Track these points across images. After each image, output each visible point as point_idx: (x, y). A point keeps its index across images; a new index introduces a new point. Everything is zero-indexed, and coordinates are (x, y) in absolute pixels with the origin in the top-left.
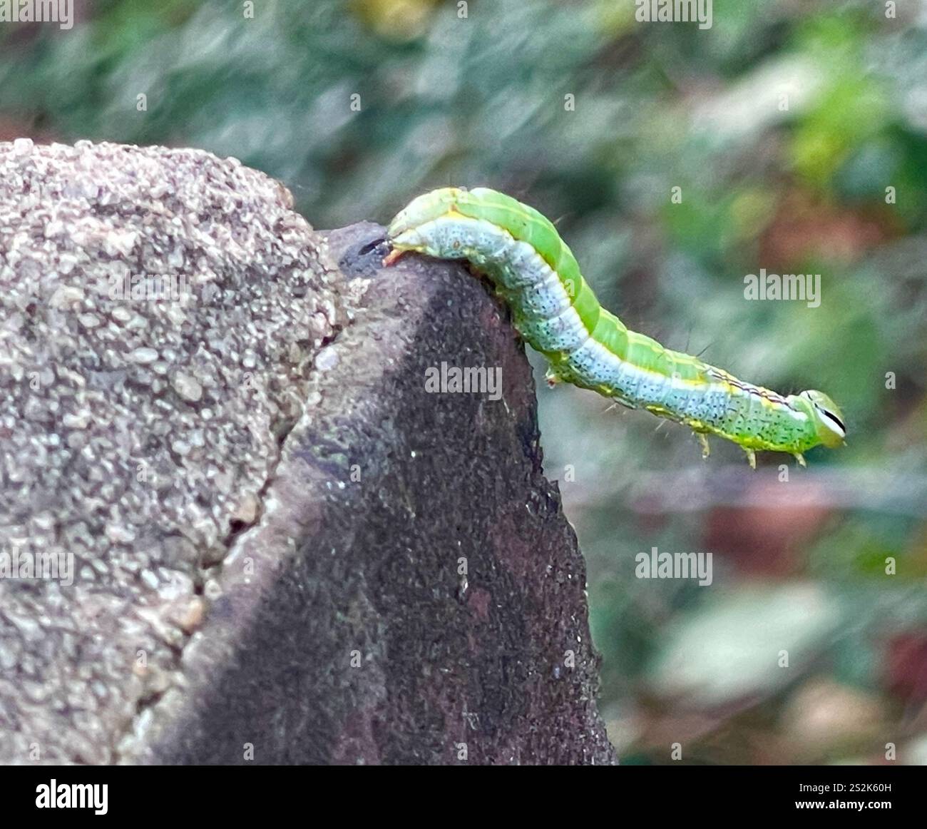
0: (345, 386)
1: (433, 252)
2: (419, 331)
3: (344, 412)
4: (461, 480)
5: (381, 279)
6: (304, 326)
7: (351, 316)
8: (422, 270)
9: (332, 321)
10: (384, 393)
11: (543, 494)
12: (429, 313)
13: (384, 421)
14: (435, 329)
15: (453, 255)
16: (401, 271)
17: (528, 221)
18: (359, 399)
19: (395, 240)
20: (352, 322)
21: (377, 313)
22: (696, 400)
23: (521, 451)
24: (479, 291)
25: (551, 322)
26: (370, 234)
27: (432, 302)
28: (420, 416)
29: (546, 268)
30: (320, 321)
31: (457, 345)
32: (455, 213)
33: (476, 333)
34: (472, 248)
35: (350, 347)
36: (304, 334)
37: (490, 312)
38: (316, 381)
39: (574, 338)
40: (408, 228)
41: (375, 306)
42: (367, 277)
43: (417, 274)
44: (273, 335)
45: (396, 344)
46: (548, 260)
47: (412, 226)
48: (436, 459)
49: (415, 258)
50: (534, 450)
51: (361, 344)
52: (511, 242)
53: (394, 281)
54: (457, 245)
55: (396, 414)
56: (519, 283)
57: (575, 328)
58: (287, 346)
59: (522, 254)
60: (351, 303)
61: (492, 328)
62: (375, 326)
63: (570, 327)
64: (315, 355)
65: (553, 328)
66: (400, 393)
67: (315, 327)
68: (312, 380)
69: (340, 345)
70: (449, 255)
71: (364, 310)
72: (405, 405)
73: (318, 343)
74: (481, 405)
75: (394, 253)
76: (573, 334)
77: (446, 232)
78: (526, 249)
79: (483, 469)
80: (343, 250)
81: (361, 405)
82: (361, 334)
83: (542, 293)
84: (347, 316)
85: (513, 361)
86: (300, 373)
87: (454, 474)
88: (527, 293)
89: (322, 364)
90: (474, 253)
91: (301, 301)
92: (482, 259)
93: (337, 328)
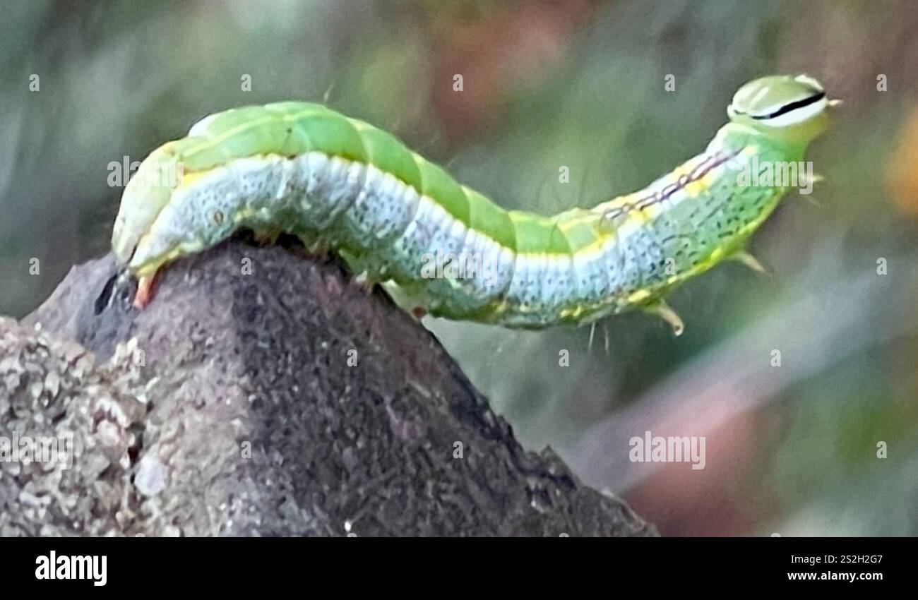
0: (198, 494)
1: (193, 246)
2: (246, 363)
3: (223, 528)
4: (428, 522)
5: (149, 326)
6: (91, 451)
7: (143, 399)
8: (194, 280)
9: (124, 421)
10: (256, 470)
11: (544, 475)
12: (242, 328)
13: (282, 507)
14: (266, 345)
15: (223, 233)
16: (168, 299)
17: (291, 123)
18: (230, 499)
19: (134, 263)
20: (150, 407)
21: (172, 375)
22: (615, 265)
23: (478, 437)
24: (285, 261)
25: (407, 234)
26: (93, 281)
27: (236, 312)
28: (323, 471)
29: (356, 168)
30: (108, 432)
31: (308, 349)
32: (189, 176)
33: (319, 317)
34: (242, 206)
35: (170, 441)
36: (100, 462)
37: (319, 278)
38: (156, 513)
39: (450, 241)
40: (140, 237)
41: (166, 367)
42: (128, 337)
43: (192, 289)
44: (62, 489)
45: (228, 396)
46: (350, 157)
47: (145, 228)
48: (380, 516)
49: (176, 270)
50: (492, 424)
51: (182, 427)
52: (288, 165)
53: (167, 317)
54: (218, 217)
55: (291, 488)
56: (334, 213)
57: (443, 227)
58: (89, 492)
59: (312, 172)
60: (131, 384)
61: (333, 297)
62: (184, 391)
63: (437, 228)
64: (132, 479)
65: (415, 242)
66: (278, 458)
67: (106, 443)
68: (150, 515)
69: (154, 447)
70: (217, 238)
71: (154, 381)
72: (293, 468)
73: (125, 462)
74: (389, 409)
75: (143, 285)
76: (447, 236)
77: (193, 208)
78: (313, 162)
79: (445, 492)
80: (71, 325)
81: (238, 504)
82: (171, 416)
83: (372, 203)
84: (139, 403)
85: (389, 324)
86: (131, 515)
87: (415, 521)
88: (353, 217)
89: (150, 486)
90: (248, 212)
91: (67, 422)
92: (264, 213)
93: (136, 427)
